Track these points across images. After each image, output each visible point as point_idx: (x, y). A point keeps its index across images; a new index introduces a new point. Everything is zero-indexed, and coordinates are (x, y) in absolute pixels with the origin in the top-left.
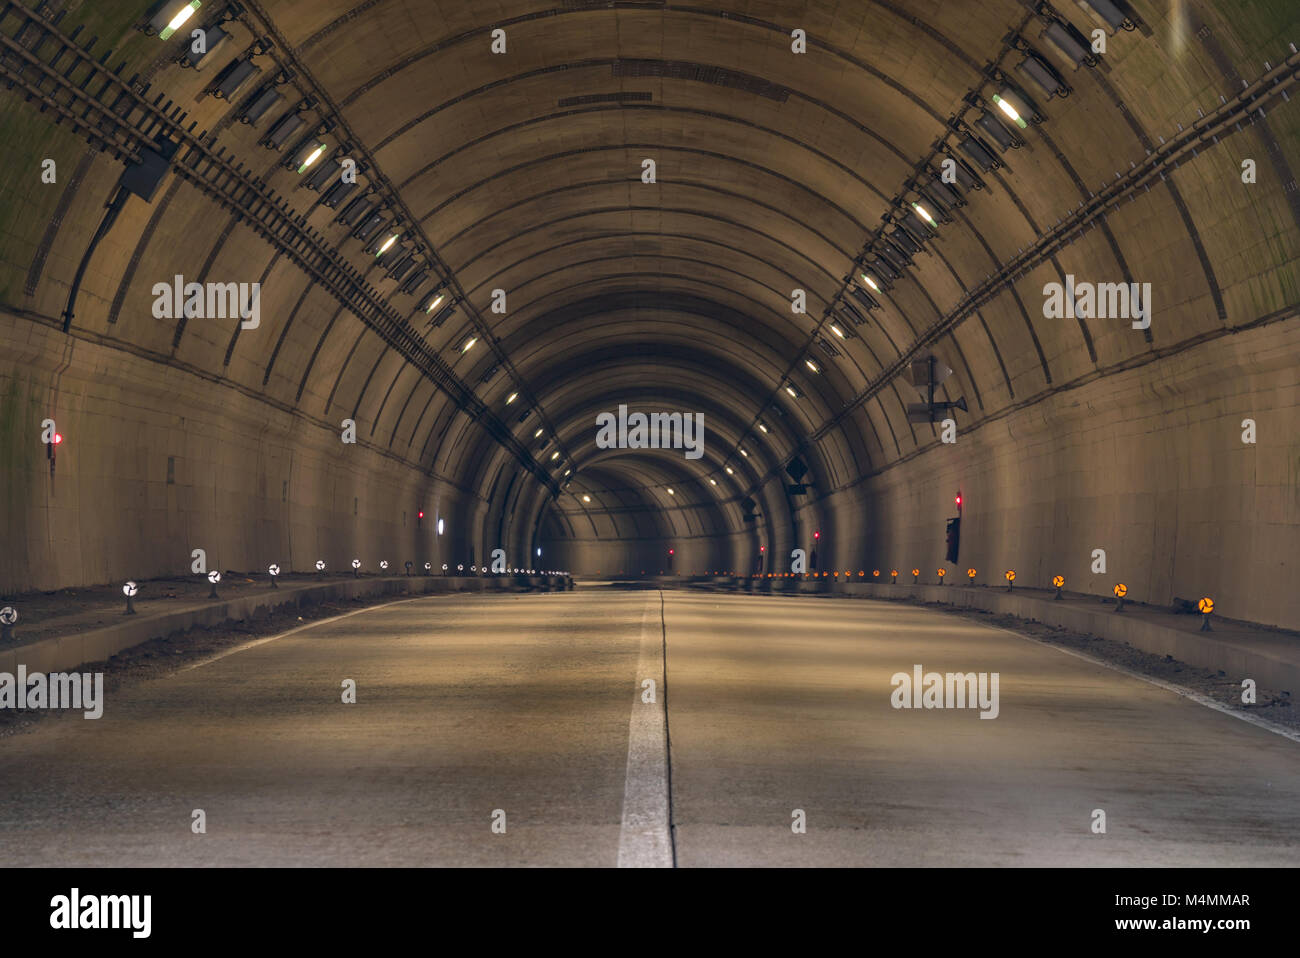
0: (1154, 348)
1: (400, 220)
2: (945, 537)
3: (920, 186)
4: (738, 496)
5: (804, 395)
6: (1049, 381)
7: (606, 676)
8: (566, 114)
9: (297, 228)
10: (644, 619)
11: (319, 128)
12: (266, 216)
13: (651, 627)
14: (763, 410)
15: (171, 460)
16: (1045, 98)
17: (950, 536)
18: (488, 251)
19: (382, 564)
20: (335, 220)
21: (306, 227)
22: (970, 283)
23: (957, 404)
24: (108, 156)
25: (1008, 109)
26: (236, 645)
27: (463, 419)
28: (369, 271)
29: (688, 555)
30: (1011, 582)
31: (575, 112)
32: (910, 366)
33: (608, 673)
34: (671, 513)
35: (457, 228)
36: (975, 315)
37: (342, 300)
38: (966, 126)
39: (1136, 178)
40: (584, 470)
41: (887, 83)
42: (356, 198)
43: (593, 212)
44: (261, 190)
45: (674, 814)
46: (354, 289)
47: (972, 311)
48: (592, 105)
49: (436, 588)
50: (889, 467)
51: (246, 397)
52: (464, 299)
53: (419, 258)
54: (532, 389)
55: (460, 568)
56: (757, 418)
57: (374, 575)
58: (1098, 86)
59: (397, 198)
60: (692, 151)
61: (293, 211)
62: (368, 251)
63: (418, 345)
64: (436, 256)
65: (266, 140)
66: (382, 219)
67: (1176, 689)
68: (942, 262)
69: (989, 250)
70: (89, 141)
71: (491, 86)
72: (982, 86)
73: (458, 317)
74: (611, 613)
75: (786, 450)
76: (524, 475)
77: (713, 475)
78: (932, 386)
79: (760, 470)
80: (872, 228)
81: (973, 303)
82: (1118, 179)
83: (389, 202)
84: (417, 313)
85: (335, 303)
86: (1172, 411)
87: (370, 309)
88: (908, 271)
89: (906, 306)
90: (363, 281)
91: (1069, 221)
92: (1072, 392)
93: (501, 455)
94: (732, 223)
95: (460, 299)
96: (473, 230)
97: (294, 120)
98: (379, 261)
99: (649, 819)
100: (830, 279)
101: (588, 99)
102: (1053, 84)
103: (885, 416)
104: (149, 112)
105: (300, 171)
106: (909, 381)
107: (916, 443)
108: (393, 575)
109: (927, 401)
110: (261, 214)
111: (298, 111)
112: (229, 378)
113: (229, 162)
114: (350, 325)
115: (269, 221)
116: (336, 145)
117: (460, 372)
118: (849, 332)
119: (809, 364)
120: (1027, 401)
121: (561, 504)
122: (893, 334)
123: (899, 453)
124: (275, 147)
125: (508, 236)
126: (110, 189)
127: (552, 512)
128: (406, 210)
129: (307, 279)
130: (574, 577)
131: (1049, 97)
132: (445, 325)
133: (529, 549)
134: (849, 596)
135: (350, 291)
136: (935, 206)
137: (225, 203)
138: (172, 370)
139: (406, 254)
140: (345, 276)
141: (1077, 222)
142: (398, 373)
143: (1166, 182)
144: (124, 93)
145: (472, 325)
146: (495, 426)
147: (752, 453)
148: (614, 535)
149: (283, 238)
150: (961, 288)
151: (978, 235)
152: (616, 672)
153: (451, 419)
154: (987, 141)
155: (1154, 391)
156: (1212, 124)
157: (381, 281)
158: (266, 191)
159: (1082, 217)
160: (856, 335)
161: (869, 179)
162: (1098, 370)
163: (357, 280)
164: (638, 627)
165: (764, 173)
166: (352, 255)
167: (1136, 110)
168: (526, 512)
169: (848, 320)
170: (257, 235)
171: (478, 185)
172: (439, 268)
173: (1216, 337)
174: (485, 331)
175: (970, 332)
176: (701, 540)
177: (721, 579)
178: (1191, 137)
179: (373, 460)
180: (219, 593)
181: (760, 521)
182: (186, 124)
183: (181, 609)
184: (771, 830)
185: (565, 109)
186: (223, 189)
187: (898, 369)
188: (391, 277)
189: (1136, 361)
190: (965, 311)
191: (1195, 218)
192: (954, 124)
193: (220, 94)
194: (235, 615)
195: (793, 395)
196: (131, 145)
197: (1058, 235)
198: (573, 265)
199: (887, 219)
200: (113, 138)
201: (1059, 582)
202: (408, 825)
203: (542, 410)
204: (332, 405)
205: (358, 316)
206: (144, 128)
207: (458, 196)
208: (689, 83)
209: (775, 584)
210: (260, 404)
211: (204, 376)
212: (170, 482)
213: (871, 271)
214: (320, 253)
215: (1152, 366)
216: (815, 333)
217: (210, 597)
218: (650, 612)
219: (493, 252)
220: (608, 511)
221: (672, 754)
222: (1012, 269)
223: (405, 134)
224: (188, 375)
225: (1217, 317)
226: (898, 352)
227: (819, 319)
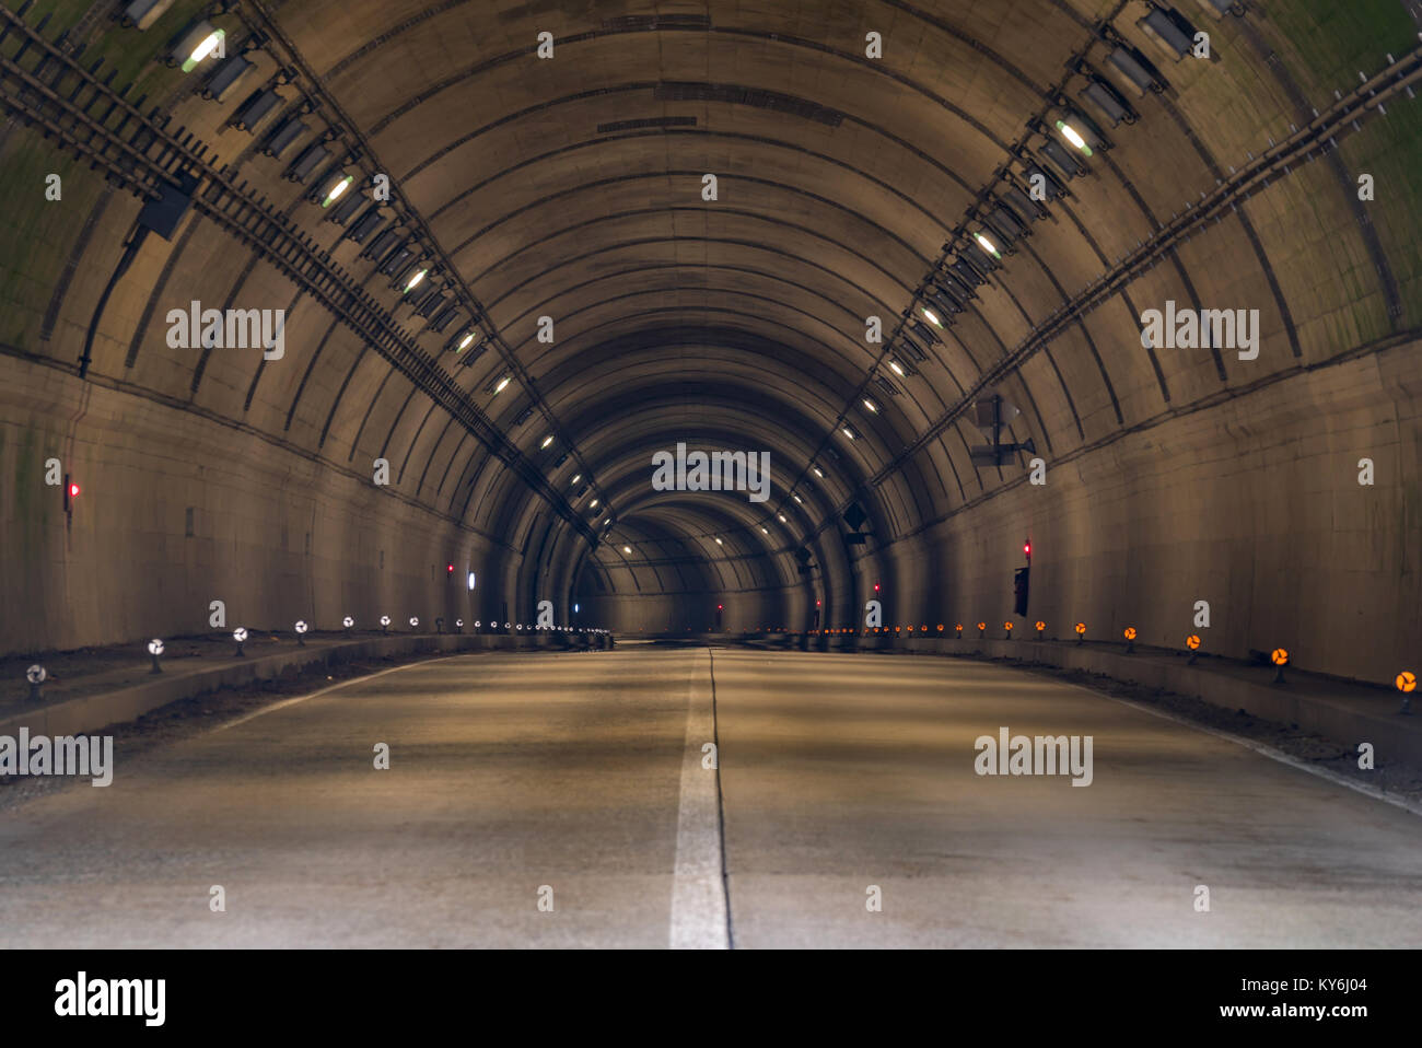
0: (1229, 387)
1: (428, 254)
2: (1013, 588)
3: (982, 215)
4: (792, 546)
5: (862, 436)
6: (1121, 422)
7: (655, 733)
8: (605, 140)
9: (321, 265)
10: (693, 676)
11: (344, 158)
12: (289, 252)
13: (700, 684)
14: (817, 453)
15: (190, 511)
16: (1111, 125)
17: (1018, 588)
18: (522, 285)
19: (412, 620)
20: (361, 255)
21: (330, 263)
22: (1036, 320)
23: (1024, 447)
24: (127, 192)
25: (1073, 136)
26: (267, 704)
27: (495, 464)
28: (396, 308)
29: (738, 610)
30: (1081, 635)
31: (614, 138)
32: (974, 406)
33: (656, 729)
34: (719, 565)
35: (490, 261)
36: (1043, 351)
37: (368, 339)
38: (1030, 153)
39: (1206, 210)
40: (625, 518)
41: (946, 107)
42: (383, 231)
43: (634, 243)
44: (284, 224)
45: (728, 863)
46: (380, 327)
47: (1039, 347)
48: (633, 130)
49: (470, 646)
50: (954, 513)
51: (268, 444)
52: (497, 337)
53: (449, 294)
54: (568, 431)
55: (494, 625)
56: (812, 461)
57: (403, 633)
58: (1165, 113)
59: (426, 230)
60: (740, 177)
61: (317, 246)
62: (395, 286)
63: (447, 386)
64: (466, 291)
65: (290, 173)
66: (411, 253)
67: (1246, 743)
68: (1007, 295)
69: (1056, 283)
70: (107, 178)
71: (525, 112)
72: (1045, 112)
73: (491, 355)
74: (657, 671)
75: (843, 495)
76: (560, 525)
77: (765, 523)
78: (998, 428)
79: (816, 519)
80: (933, 260)
81: (1040, 338)
82: (1188, 210)
83: (417, 235)
84: (447, 352)
85: (360, 343)
86: (1247, 452)
87: (396, 349)
88: (971, 304)
89: (969, 341)
90: (389, 319)
91: (1139, 253)
92: (1144, 433)
93: (536, 503)
94: (783, 253)
95: (492, 336)
96: (505, 264)
97: (319, 151)
98: (406, 298)
99: (701, 868)
100: (888, 313)
101: (629, 124)
102: (1118, 111)
103: (949, 458)
104: (168, 146)
105: (324, 205)
106: (973, 422)
107: (982, 488)
108: (423, 633)
109: (992, 443)
110: (284, 250)
111: (323, 142)
112: (250, 424)
113: (250, 196)
114: (376, 365)
115: (291, 257)
116: (364, 176)
117: (493, 414)
118: (910, 370)
119: (867, 403)
120: (1097, 443)
121: (600, 555)
122: (957, 372)
123: (964, 498)
124: (299, 179)
125: (543, 269)
126: (128, 228)
127: (590, 565)
128: (435, 243)
129: (331, 317)
130: (615, 635)
131: (1114, 125)
132: (475, 365)
133: (565, 604)
134: (912, 652)
135: (376, 330)
136: (997, 236)
137: (246, 240)
138: (191, 417)
139: (435, 290)
140: (371, 314)
141: (1147, 254)
142: (426, 417)
143: (1238, 213)
144: (144, 127)
145: (504, 364)
146: (529, 472)
147: (807, 499)
148: (657, 589)
149: (306, 275)
150: (1027, 323)
151: (1044, 266)
152: (666, 729)
153: (482, 465)
154: (1053, 169)
155: (1228, 432)
156: (1284, 154)
157: (408, 319)
158: (289, 226)
159: (1152, 249)
160: (917, 372)
161: (928, 207)
162: (1170, 411)
163: (383, 318)
164: (687, 684)
165: (816, 201)
166: (379, 293)
167: (1206, 138)
168: (562, 565)
169: (909, 357)
170: (279, 272)
171: (511, 216)
172: (470, 303)
173: (1290, 376)
174: (519, 370)
175: (1037, 370)
176: (751, 593)
177: (774, 637)
178: (1262, 168)
179: (400, 510)
180: (246, 652)
181: (816, 573)
182: (207, 157)
183: (208, 668)
184: (824, 879)
185: (604, 135)
186: (244, 225)
187: (962, 409)
188: (419, 314)
189: (1210, 401)
190: (1032, 347)
191: (1268, 251)
192: (1017, 151)
193: (242, 126)
194: (263, 674)
195: (851, 436)
196: (150, 181)
197: (1128, 267)
198: (612, 300)
199: (948, 249)
200: (132, 174)
201: (1130, 634)
202: (463, 876)
203: (580, 454)
204: (356, 452)
205: (384, 356)
206: (164, 162)
207: (491, 227)
208: (737, 106)
209: (832, 641)
210: (282, 451)
211: (225, 422)
212: (189, 534)
213: (932, 305)
214: (344, 290)
215: (1228, 405)
216: (873, 370)
217: (237, 655)
218: (700, 669)
219: (527, 287)
220: (650, 563)
221: (724, 808)
222: (1081, 303)
223: (435, 163)
224: (207, 422)
225: (1292, 354)
226: (962, 389)
227: (877, 356)
